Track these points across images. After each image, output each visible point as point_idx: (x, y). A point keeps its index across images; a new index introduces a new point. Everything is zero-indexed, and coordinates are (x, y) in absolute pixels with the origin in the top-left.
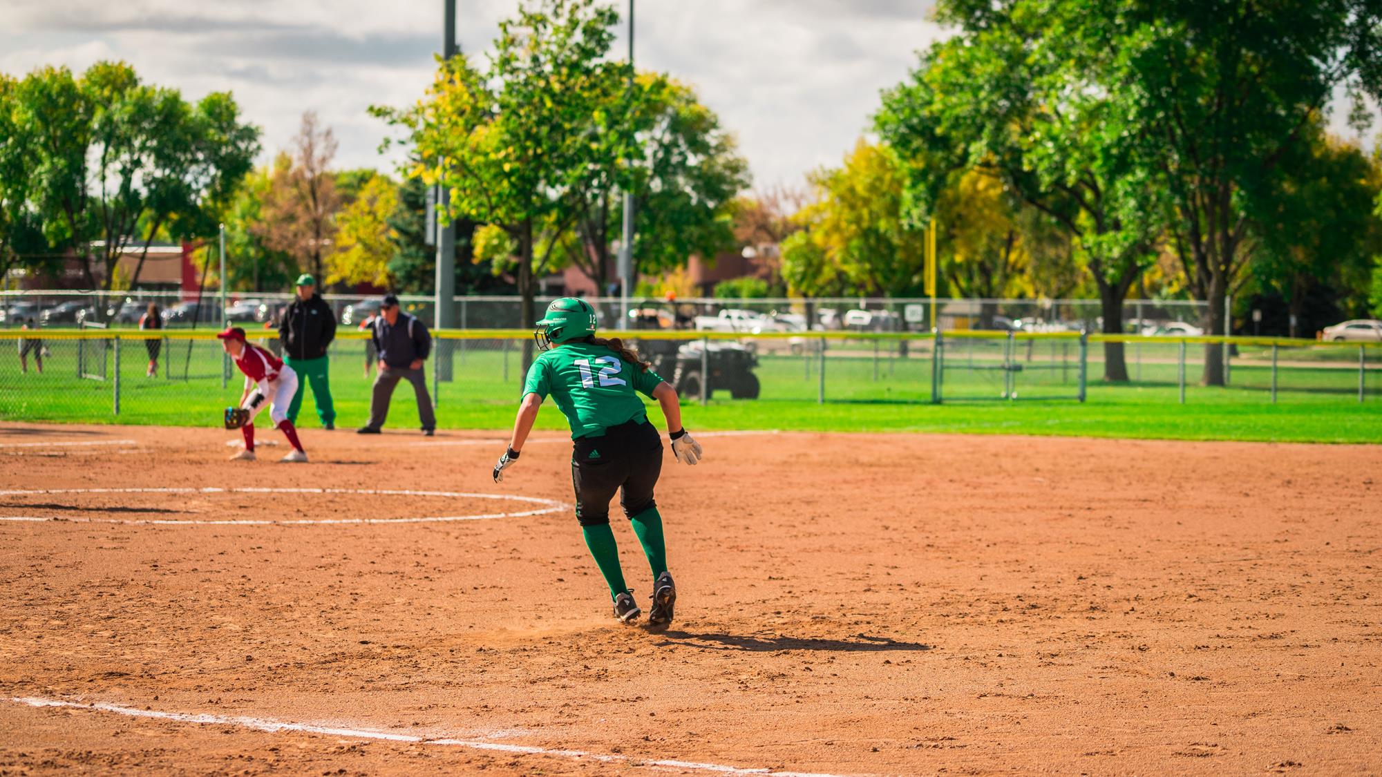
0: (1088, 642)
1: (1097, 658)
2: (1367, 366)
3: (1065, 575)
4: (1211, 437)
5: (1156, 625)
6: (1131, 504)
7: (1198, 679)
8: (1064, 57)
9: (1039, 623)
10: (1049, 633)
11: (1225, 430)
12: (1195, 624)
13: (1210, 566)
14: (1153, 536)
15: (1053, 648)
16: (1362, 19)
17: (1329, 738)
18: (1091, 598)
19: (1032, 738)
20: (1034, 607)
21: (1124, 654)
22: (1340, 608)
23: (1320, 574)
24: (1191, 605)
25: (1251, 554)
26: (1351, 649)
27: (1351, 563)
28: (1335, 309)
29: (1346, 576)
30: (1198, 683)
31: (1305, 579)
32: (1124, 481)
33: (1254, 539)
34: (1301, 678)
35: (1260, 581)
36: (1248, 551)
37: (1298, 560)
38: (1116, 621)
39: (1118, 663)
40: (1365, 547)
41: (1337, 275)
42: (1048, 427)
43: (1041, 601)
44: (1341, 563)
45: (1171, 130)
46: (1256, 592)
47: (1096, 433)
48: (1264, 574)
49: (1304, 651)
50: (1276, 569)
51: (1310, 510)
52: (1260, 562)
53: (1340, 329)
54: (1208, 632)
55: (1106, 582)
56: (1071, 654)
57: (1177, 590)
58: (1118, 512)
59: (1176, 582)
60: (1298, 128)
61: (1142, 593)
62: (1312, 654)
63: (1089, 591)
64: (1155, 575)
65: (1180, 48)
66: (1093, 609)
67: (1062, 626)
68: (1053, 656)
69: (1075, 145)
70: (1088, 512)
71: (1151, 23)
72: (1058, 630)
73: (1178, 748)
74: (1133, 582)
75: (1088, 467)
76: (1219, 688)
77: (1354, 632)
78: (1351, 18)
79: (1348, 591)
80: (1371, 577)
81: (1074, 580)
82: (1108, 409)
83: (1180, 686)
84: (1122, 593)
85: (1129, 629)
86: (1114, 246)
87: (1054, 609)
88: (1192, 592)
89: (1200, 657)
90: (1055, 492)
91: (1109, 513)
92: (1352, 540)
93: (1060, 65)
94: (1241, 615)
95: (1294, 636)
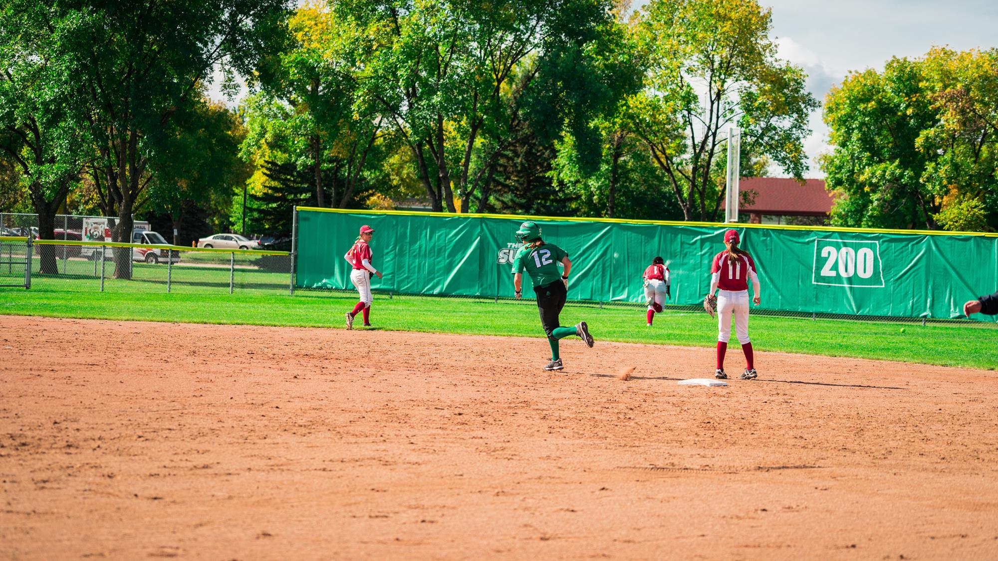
0: (69, 471)
1: (77, 483)
2: (236, 267)
3: (43, 421)
4: (130, 318)
5: (117, 458)
6: (83, 367)
7: (155, 498)
8: (13, 33)
9: (29, 457)
10: (38, 465)
11: (142, 312)
12: (147, 458)
13: (149, 414)
14: (104, 391)
15: (44, 476)
16: (233, 16)
17: (258, 542)
18: (66, 439)
19: (40, 544)
20: (24, 444)
21: (98, 480)
22: (249, 446)
23: (229, 420)
24: (140, 443)
25: (178, 406)
26: (262, 476)
27: (250, 413)
28: (205, 225)
29: (249, 422)
30: (156, 501)
31: (220, 425)
32: (74, 350)
33: (177, 395)
34: (230, 498)
35: (188, 426)
36: (175, 404)
37: (213, 410)
38: (87, 455)
39: (94, 487)
40: (258, 401)
41: (208, 200)
42: (7, 308)
43: (29, 440)
44: (244, 413)
45: (94, 89)
46: (187, 433)
47: (45, 314)
48: (189, 420)
49: (229, 477)
50: (197, 416)
51: (214, 373)
52: (185, 411)
53: (209, 239)
54: (157, 464)
55: (75, 426)
56: (57, 480)
57: (129, 432)
58: (75, 373)
59: (127, 426)
60: (187, 92)
61: (103, 434)
62: (234, 478)
63: (63, 432)
64: (111, 421)
65: (101, 29)
66: (69, 446)
67: (47, 459)
68: (45, 482)
69: (22, 97)
70: (52, 373)
71: (79, 10)
72: (45, 462)
73: (151, 550)
74: (95, 426)
75: (44, 339)
76: (172, 506)
77: (262, 463)
78: (226, 16)
79: (252, 433)
80: (267, 423)
81: (50, 425)
82: (49, 295)
83: (143, 505)
84: (89, 434)
85: (98, 461)
86: (51, 175)
87: (39, 446)
88: (140, 434)
89: (154, 482)
90: (24, 357)
91: (68, 374)
92: (247, 395)
93: (10, 39)
94: (179, 451)
95: (219, 466)
